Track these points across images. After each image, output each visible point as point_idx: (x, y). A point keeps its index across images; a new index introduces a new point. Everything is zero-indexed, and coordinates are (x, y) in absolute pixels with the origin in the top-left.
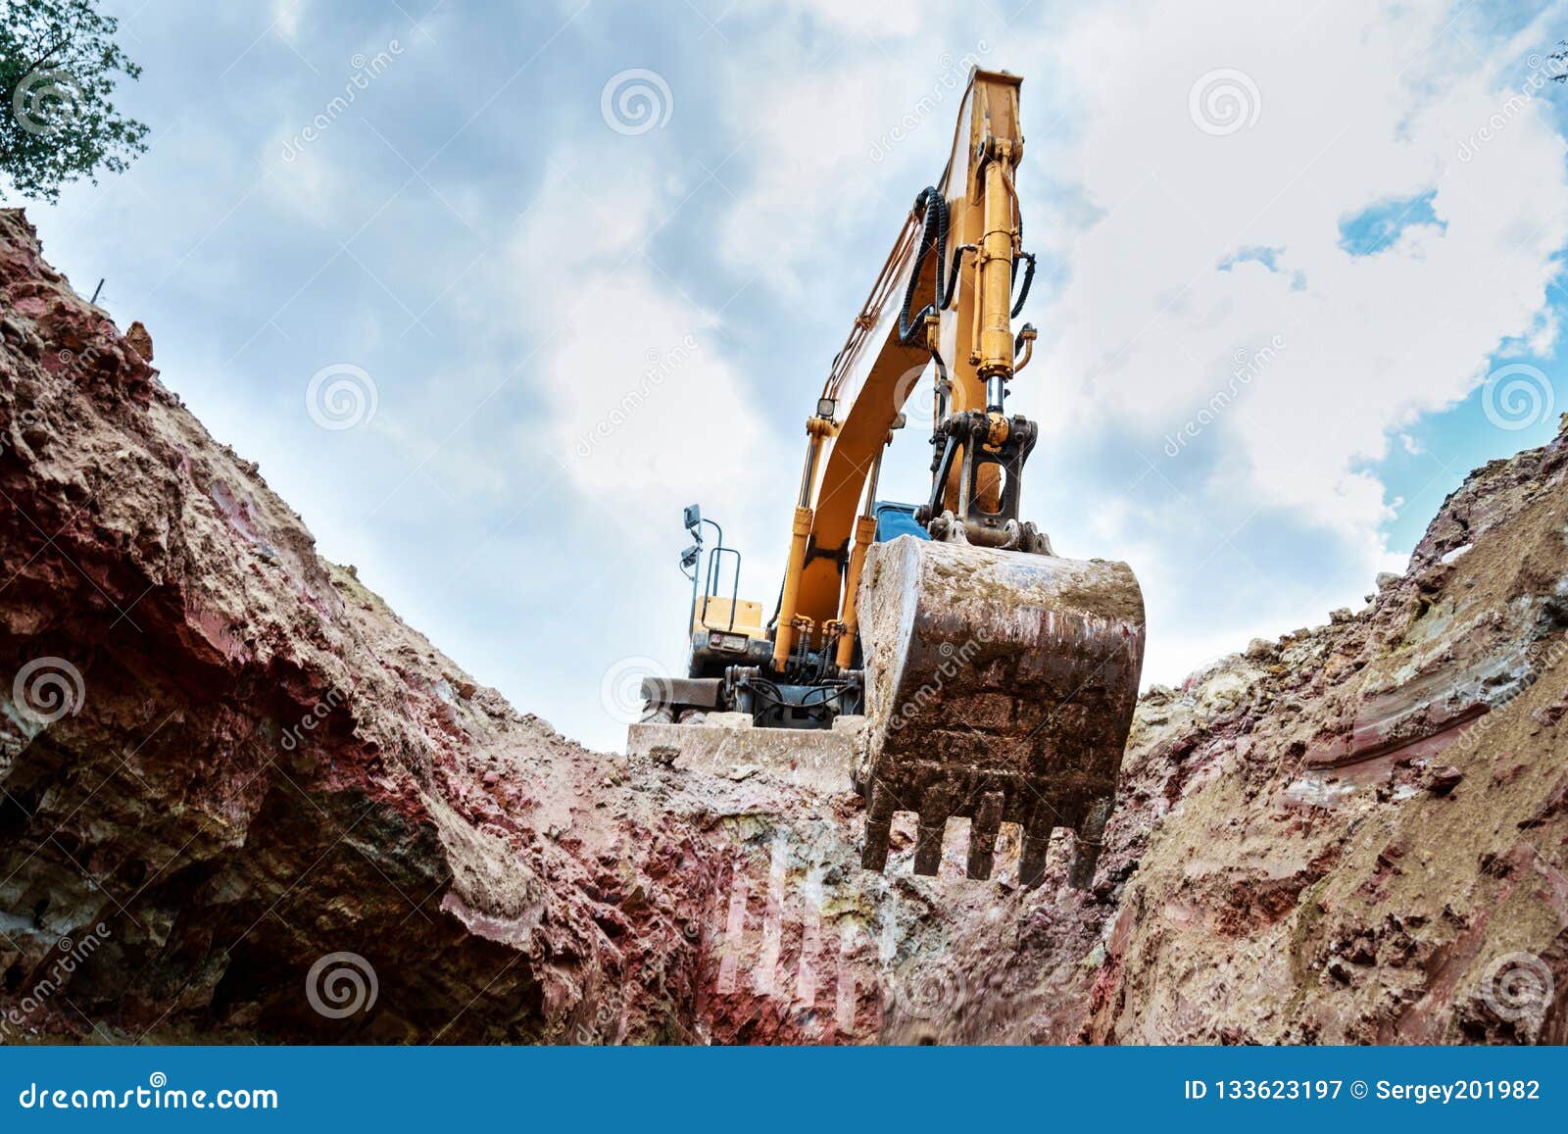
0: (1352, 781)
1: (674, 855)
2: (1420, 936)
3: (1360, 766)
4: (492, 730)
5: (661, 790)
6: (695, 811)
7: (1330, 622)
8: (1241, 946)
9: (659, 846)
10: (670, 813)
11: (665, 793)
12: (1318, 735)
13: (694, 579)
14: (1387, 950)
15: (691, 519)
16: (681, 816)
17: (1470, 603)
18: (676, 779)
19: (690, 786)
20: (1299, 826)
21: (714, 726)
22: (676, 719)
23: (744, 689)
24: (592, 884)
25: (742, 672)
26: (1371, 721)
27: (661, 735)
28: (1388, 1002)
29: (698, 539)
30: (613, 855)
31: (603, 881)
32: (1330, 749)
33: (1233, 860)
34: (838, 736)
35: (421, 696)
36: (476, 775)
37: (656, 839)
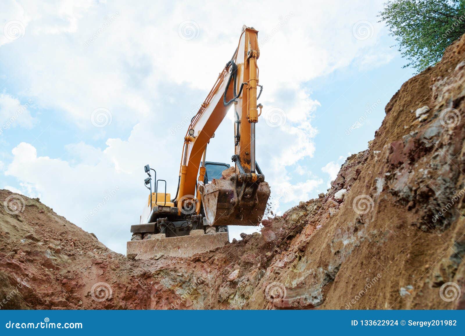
1: (134, 291)
4: (70, 261)
5: (131, 269)
6: (142, 273)
7: (318, 198)
9: (128, 289)
10: (133, 276)
11: (132, 269)
13: (150, 189)
15: (147, 169)
16: (137, 276)
17: (310, 261)
18: (136, 264)
19: (141, 265)
21: (154, 239)
22: (142, 238)
23: (163, 225)
25: (162, 220)
26: (287, 298)
27: (137, 244)
29: (150, 176)
32: (278, 302)
34: (191, 237)
35: (37, 258)
36: (59, 281)
37: (127, 287)
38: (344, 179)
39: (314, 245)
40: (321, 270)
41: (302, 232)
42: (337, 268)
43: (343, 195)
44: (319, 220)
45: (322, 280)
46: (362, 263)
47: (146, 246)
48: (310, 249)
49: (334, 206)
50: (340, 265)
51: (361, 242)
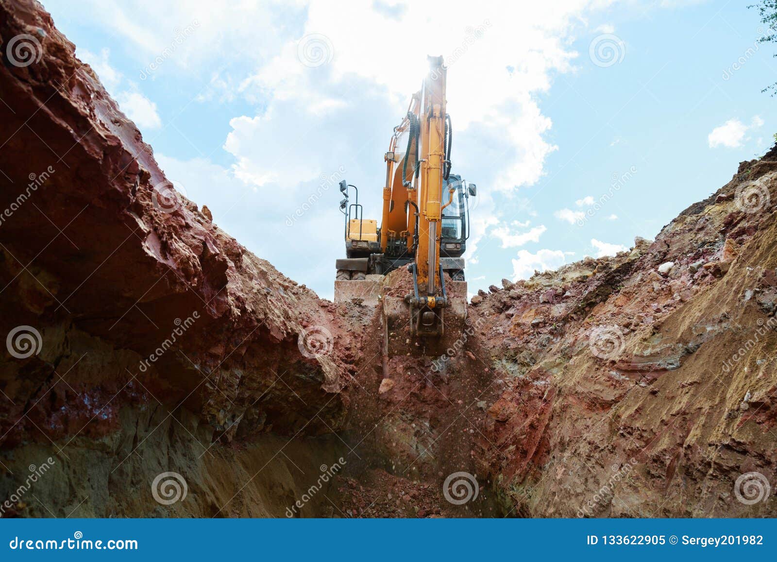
0: (629, 377)
2: (645, 434)
3: (632, 374)
5: (360, 317)
8: (593, 414)
9: (363, 340)
10: (364, 325)
12: (620, 360)
14: (636, 434)
15: (343, 187)
17: (666, 338)
18: (364, 311)
19: (369, 313)
20: (612, 385)
21: (369, 281)
22: (351, 277)
23: (379, 263)
24: (345, 358)
25: (377, 256)
26: (636, 363)
27: (348, 285)
28: (635, 447)
29: (346, 196)
30: (349, 346)
31: (348, 356)
32: (623, 366)
33: (592, 390)
37: (362, 337)
38: (669, 246)
39: (670, 326)
40: (681, 345)
41: (608, 301)
42: (698, 346)
43: (670, 270)
44: (636, 292)
45: (680, 352)
46: (725, 345)
47: (360, 288)
48: (665, 328)
49: (658, 280)
50: (701, 344)
51: (724, 331)
